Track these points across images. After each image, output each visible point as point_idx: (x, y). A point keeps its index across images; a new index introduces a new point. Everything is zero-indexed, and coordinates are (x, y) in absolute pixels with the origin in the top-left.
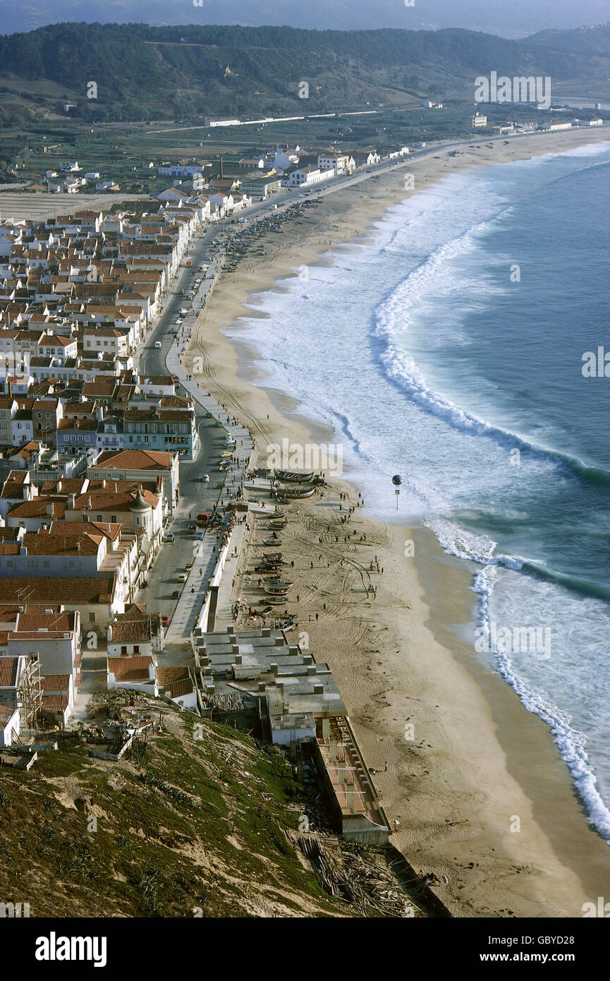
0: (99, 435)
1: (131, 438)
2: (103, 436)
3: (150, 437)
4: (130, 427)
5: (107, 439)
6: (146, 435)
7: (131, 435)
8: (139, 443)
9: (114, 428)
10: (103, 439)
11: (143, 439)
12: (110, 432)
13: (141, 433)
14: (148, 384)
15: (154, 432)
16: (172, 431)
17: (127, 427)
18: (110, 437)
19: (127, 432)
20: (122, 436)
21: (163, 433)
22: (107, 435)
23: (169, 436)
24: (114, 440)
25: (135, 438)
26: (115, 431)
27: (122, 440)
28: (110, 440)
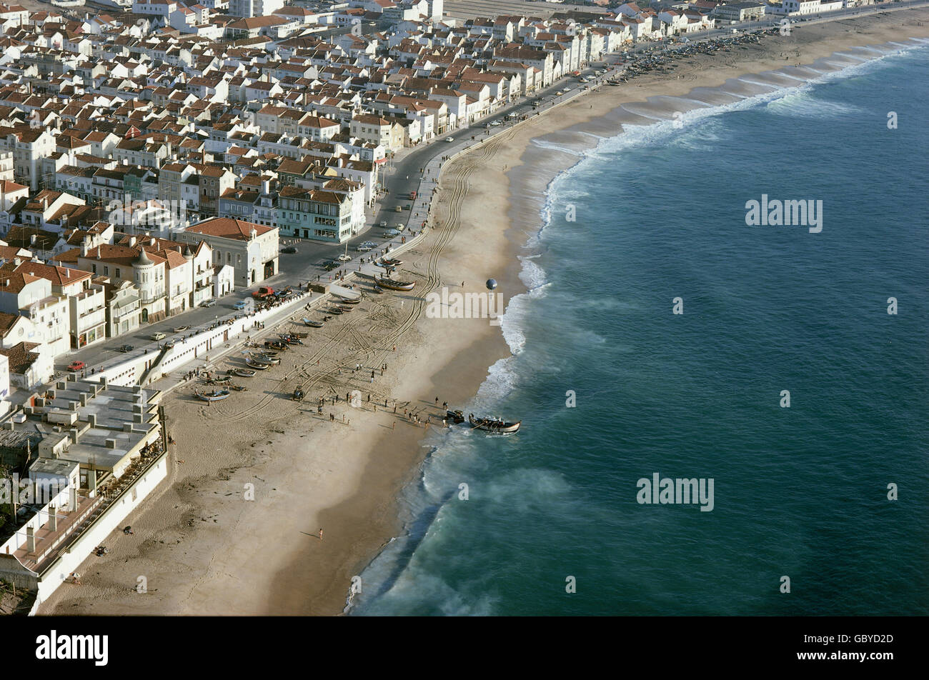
0: (256, 208)
1: (284, 213)
2: (260, 209)
3: (302, 215)
4: (285, 203)
5: (263, 212)
6: (299, 213)
7: (284, 211)
8: (291, 220)
9: (270, 202)
10: (259, 212)
11: (295, 216)
12: (267, 206)
13: (293, 210)
14: (349, 168)
15: (306, 210)
16: (322, 211)
17: (281, 203)
18: (266, 211)
19: (281, 208)
20: (277, 211)
21: (314, 213)
22: (263, 209)
23: (319, 216)
24: (269, 213)
25: (287, 215)
26: (271, 205)
27: (275, 214)
28: (266, 214)
